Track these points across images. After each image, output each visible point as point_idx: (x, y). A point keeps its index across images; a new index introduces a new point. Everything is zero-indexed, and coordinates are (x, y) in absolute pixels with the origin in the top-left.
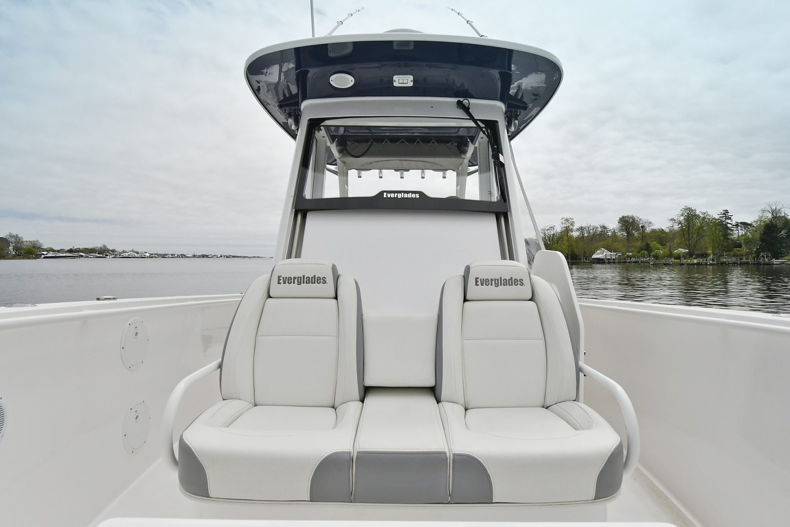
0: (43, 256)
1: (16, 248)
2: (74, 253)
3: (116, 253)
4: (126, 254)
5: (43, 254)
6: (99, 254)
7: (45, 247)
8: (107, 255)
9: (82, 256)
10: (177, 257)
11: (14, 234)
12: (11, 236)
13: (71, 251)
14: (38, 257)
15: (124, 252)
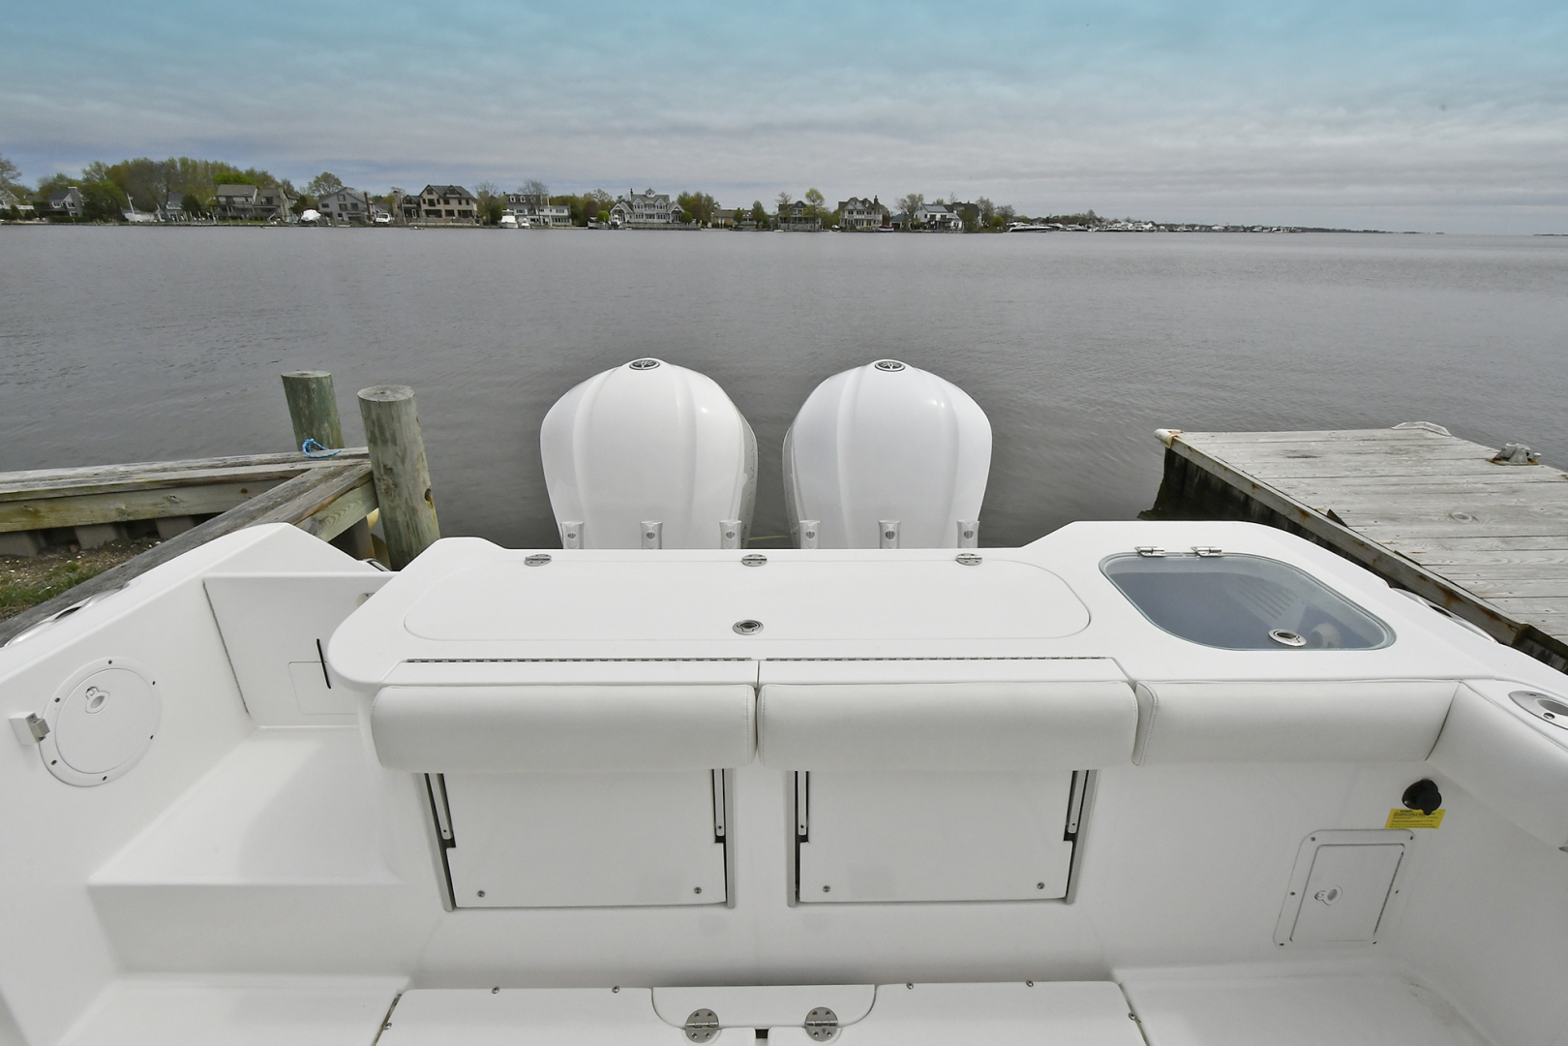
0: (1011, 229)
1: (986, 217)
2: (1051, 224)
3: (1105, 223)
4: (1118, 225)
5: (1014, 226)
6: (1080, 225)
7: (1018, 214)
8: (1089, 228)
9: (1058, 228)
10: (1199, 231)
11: (985, 199)
12: (982, 201)
13: (1047, 221)
14: (1005, 230)
15: (1116, 222)
